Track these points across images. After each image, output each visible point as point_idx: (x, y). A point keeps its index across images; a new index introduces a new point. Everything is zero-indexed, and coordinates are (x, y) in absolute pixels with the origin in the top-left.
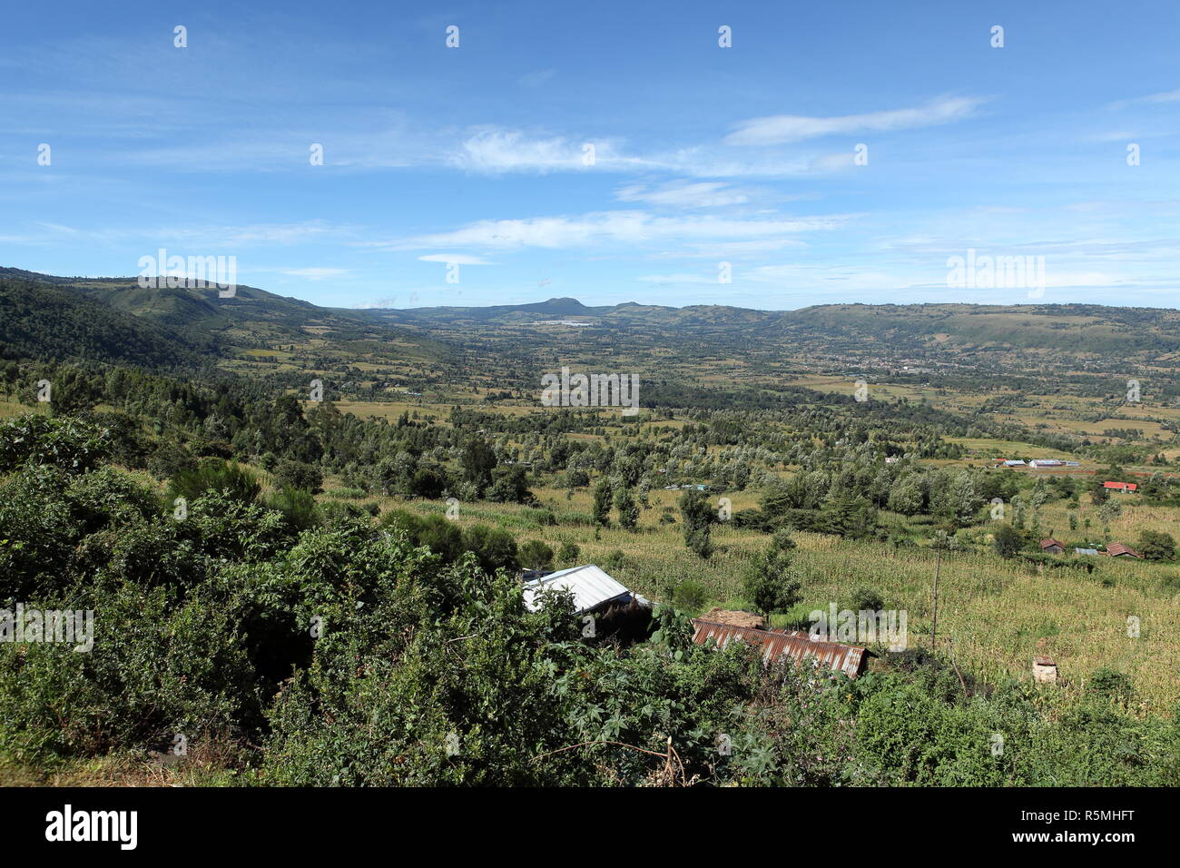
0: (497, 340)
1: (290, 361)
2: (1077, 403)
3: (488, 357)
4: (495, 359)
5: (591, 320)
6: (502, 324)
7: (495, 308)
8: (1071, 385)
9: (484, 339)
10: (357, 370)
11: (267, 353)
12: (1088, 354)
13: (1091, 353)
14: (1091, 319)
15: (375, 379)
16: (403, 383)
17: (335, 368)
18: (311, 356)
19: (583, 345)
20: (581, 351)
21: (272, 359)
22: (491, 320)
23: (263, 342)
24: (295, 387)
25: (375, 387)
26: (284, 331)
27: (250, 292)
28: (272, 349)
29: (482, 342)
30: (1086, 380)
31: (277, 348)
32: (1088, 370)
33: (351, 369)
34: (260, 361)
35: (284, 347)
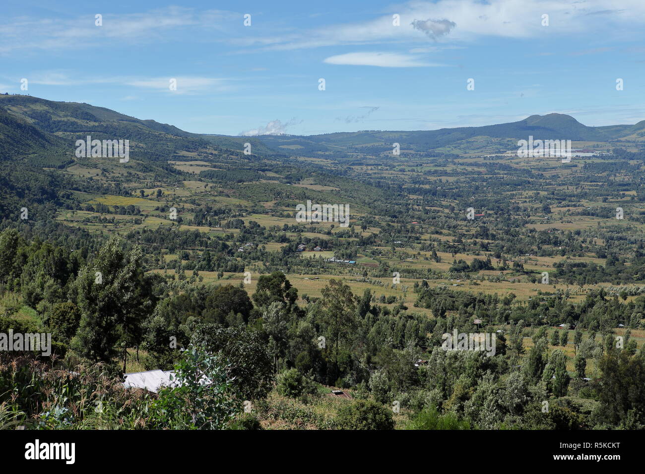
0: (452, 179)
1: (158, 212)
3: (442, 206)
4: (453, 209)
5: (595, 148)
6: (457, 156)
7: (444, 132)
9: (432, 178)
10: (255, 225)
11: (125, 202)
15: (283, 239)
16: (325, 246)
17: (224, 222)
18: (188, 206)
19: (587, 186)
20: (584, 195)
21: (133, 210)
22: (438, 150)
23: (118, 185)
24: (172, 251)
25: (288, 252)
26: (146, 169)
27: (94, 113)
28: (131, 195)
29: (429, 183)
31: (138, 193)
33: (247, 224)
34: (116, 213)
35: (148, 192)
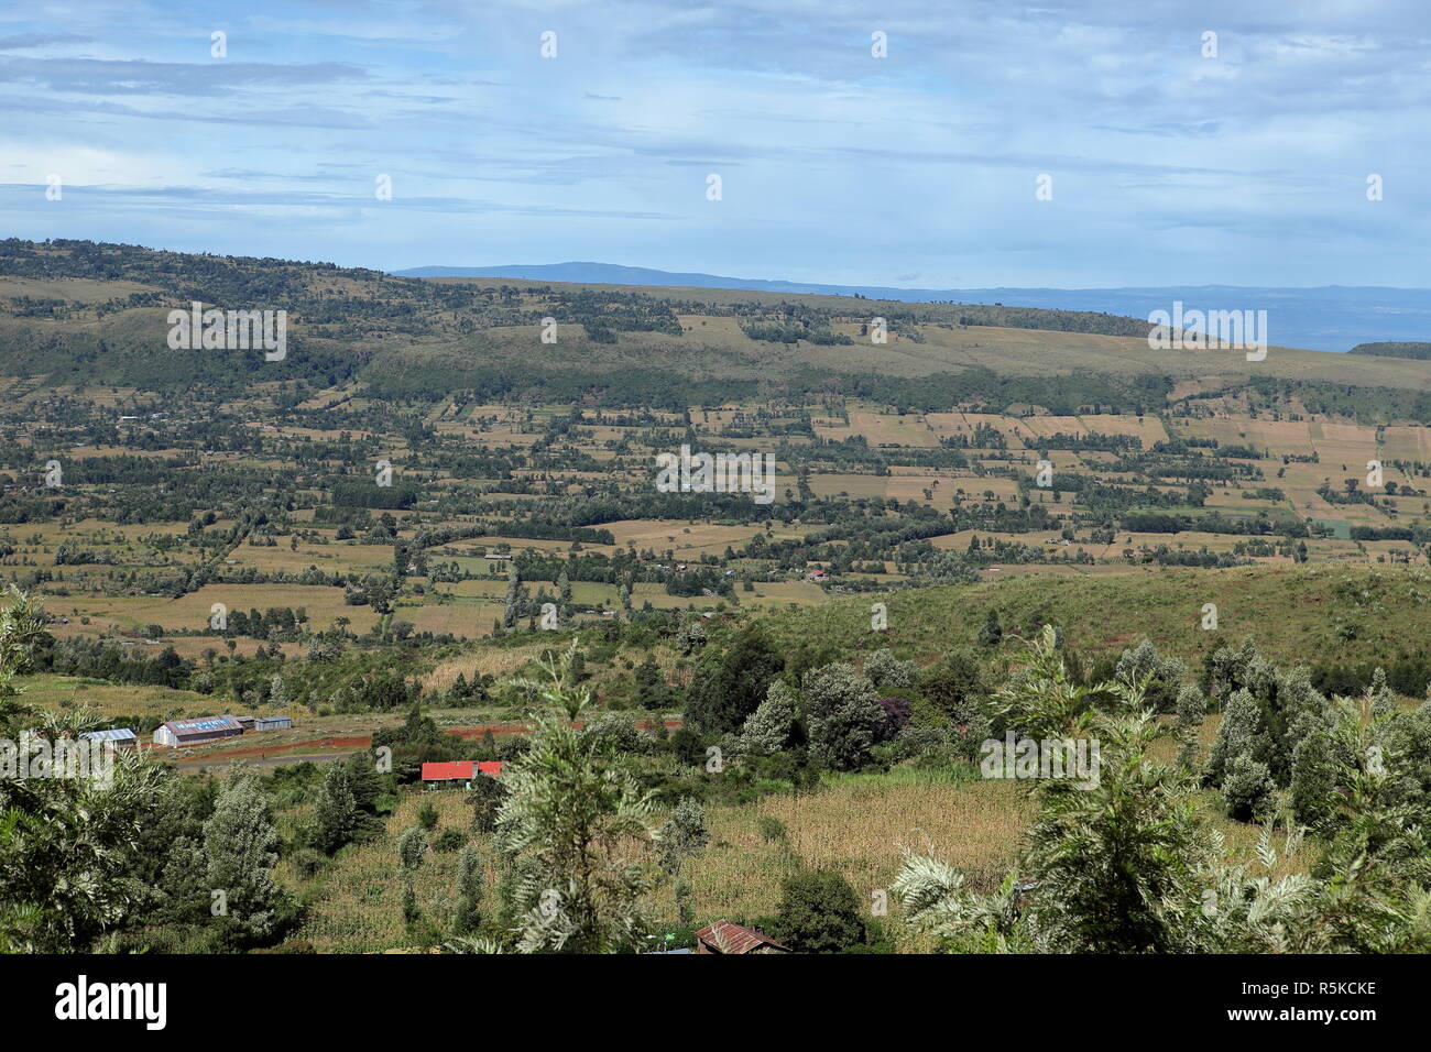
2: (118, 541)
8: (91, 488)
12: (123, 394)
13: (131, 391)
14: (123, 289)
30: (128, 472)
32: (131, 441)
